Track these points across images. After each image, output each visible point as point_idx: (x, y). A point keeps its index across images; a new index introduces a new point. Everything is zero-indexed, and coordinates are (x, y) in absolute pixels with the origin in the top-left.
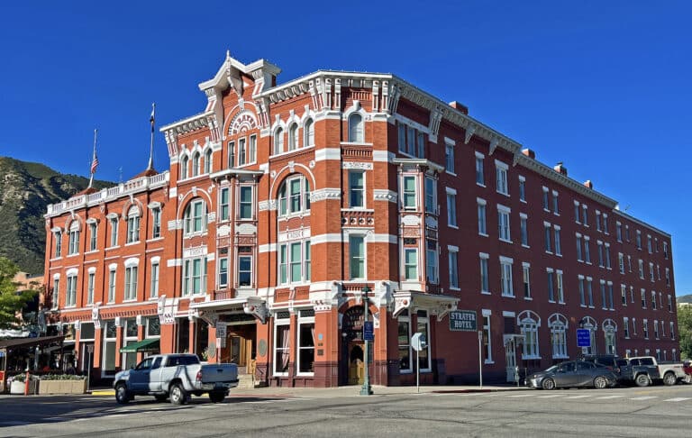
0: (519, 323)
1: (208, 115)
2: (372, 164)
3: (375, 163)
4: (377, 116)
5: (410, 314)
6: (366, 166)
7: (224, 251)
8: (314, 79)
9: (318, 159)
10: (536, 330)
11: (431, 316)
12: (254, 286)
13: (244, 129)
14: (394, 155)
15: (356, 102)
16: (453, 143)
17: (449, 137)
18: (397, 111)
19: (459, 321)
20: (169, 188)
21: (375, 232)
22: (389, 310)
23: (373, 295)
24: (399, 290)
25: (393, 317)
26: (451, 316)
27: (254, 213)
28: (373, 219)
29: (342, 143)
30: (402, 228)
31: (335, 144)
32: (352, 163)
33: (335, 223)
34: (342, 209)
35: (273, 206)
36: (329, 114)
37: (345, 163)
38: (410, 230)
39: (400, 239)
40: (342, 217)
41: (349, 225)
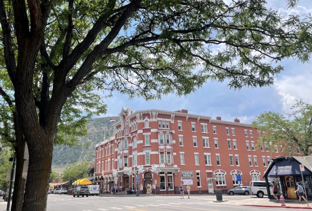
0: (214, 174)
1: (120, 122)
3: (151, 133)
4: (151, 120)
5: (165, 173)
6: (149, 133)
9: (138, 133)
10: (224, 176)
11: (173, 174)
13: (127, 125)
14: (157, 130)
15: (146, 117)
16: (181, 121)
17: (179, 120)
18: (158, 117)
19: (185, 174)
20: (115, 140)
21: (152, 151)
22: (156, 173)
23: (151, 169)
24: (159, 167)
25: (157, 175)
26: (181, 173)
27: (128, 147)
28: (151, 148)
29: (143, 128)
30: (160, 149)
31: (141, 129)
32: (146, 133)
33: (141, 149)
34: (143, 146)
35: (131, 145)
36: (140, 121)
37: (144, 133)
38: (162, 150)
39: (159, 152)
40: (143, 148)
41: (145, 150)
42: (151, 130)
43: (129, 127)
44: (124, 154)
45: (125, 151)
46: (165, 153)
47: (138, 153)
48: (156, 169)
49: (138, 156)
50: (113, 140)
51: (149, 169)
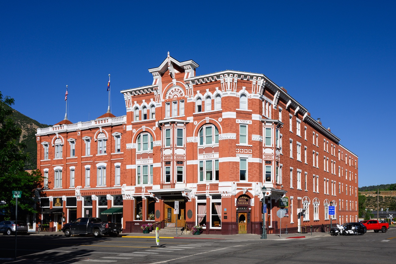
0: (303, 203)
1: (153, 87)
2: (251, 121)
3: (253, 120)
4: (254, 96)
7: (168, 163)
8: (223, 74)
9: (224, 117)
10: (308, 206)
12: (184, 182)
13: (176, 96)
15: (244, 87)
17: (280, 106)
19: (282, 202)
20: (126, 125)
22: (258, 197)
23: (251, 189)
27: (184, 143)
28: (251, 150)
29: (237, 109)
30: (264, 155)
31: (234, 109)
32: (242, 120)
33: (233, 152)
34: (237, 145)
35: (195, 140)
36: (231, 93)
37: (238, 120)
38: (268, 156)
39: (263, 161)
40: (236, 148)
41: (240, 153)
42: (253, 115)
43: (188, 102)
44: (175, 157)
45: (178, 149)
47: (220, 157)
48: (259, 191)
49: (222, 164)
51: (247, 189)
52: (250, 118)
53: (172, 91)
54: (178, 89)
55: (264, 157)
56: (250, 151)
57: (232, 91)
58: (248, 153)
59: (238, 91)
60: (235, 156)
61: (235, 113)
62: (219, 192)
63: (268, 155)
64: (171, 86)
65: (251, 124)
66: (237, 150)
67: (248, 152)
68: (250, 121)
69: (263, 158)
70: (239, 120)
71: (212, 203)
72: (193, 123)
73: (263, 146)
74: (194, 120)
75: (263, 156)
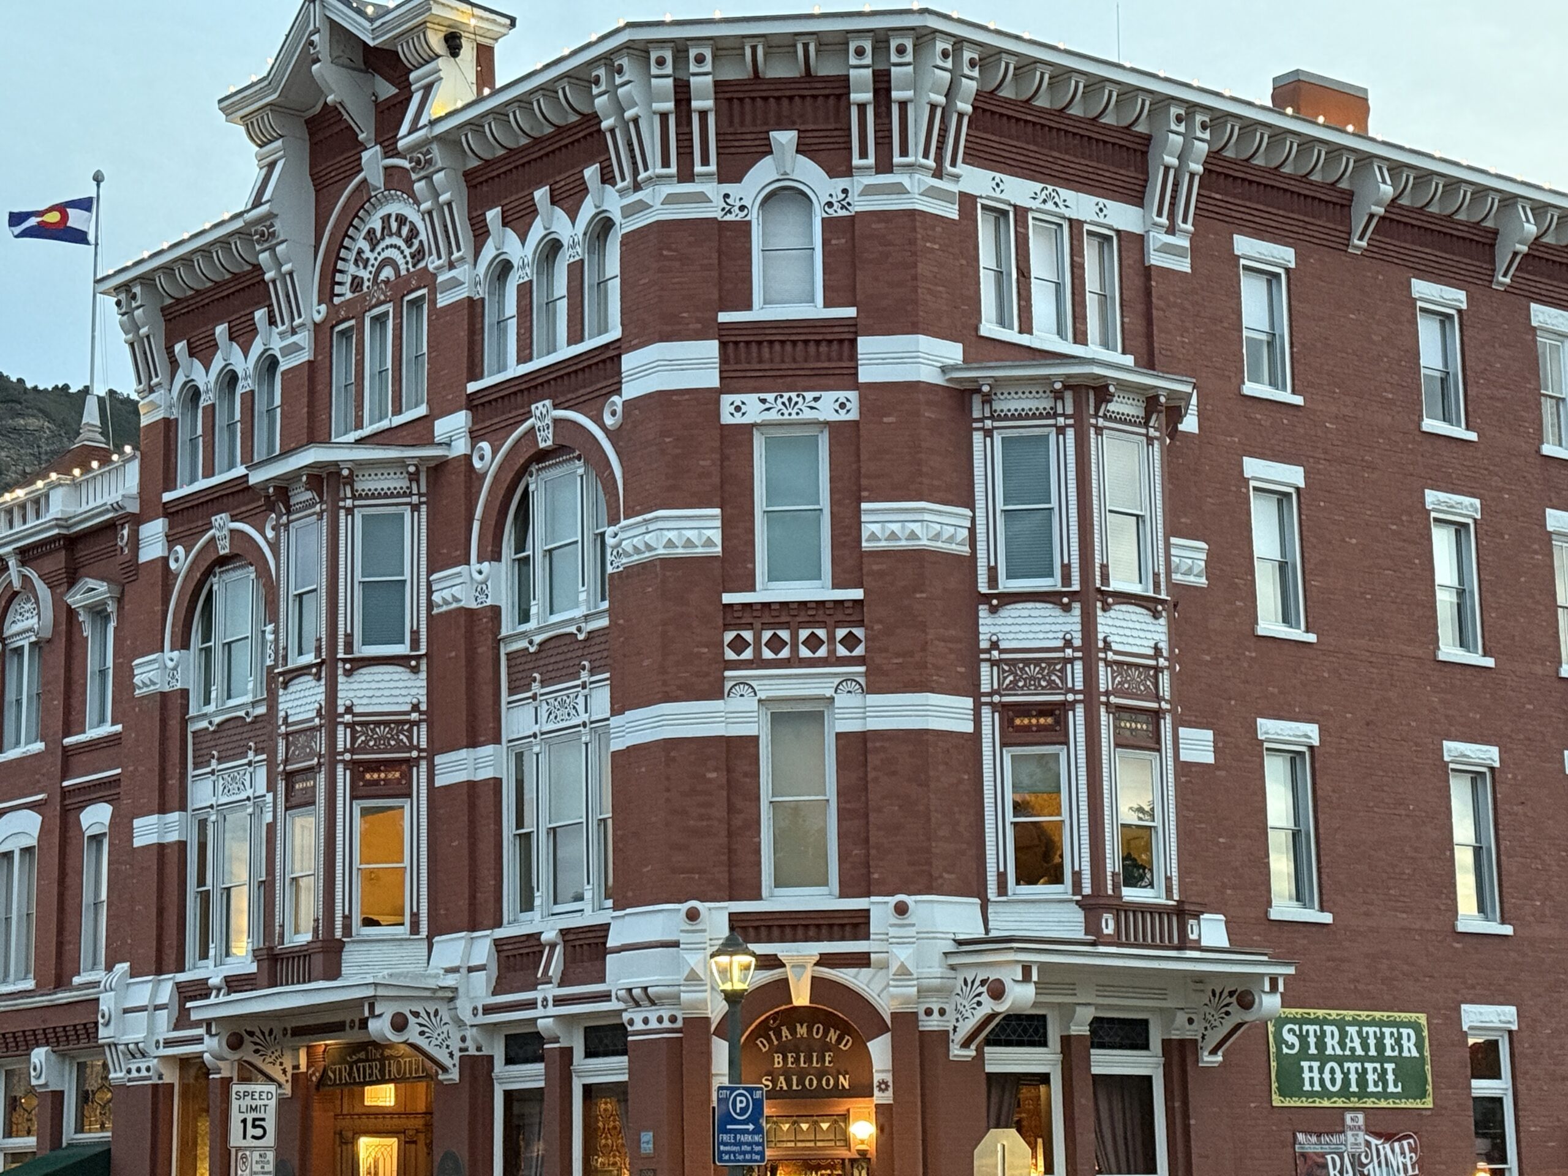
1: (255, 223)
2: (854, 396)
3: (867, 391)
4: (872, 191)
5: (1054, 1035)
6: (831, 397)
9: (631, 390)
12: (415, 929)
13: (387, 273)
14: (953, 352)
15: (784, 139)
16: (1286, 255)
17: (1259, 232)
18: (977, 156)
19: (1323, 1058)
20: (137, 520)
21: (871, 688)
22: (933, 1024)
23: (862, 960)
24: (980, 933)
25: (956, 1052)
26: (1280, 1041)
27: (414, 617)
28: (859, 632)
29: (724, 317)
30: (994, 663)
31: (698, 321)
32: (770, 397)
33: (699, 656)
34: (728, 598)
35: (481, 589)
36: (671, 199)
37: (737, 398)
38: (1032, 670)
39: (986, 711)
40: (727, 627)
41: (758, 662)
42: (866, 344)
43: (443, 301)
44: (343, 738)
45: (366, 675)
46: (1077, 720)
47: (618, 707)
48: (934, 970)
49: (624, 760)
50: (110, 528)
51: (825, 960)
52: (847, 377)
53: (370, 235)
54: (402, 220)
55: (987, 678)
56: (850, 641)
57: (686, 175)
58: (833, 660)
59: (730, 173)
60: (716, 692)
61: (711, 348)
62: (606, 997)
63: (1027, 662)
64: (364, 198)
65: (854, 415)
66: (739, 645)
67: (832, 651)
68: (842, 395)
69: (985, 688)
70: (751, 400)
71: (584, 1086)
72: (468, 458)
73: (983, 588)
74: (475, 436)
75: (985, 669)
